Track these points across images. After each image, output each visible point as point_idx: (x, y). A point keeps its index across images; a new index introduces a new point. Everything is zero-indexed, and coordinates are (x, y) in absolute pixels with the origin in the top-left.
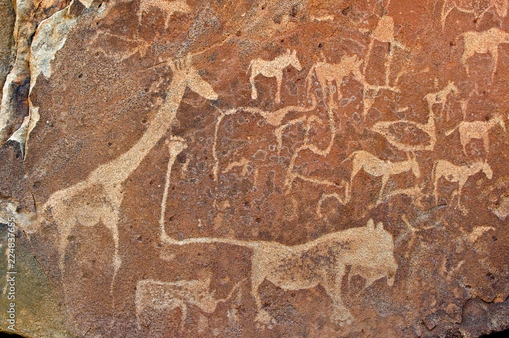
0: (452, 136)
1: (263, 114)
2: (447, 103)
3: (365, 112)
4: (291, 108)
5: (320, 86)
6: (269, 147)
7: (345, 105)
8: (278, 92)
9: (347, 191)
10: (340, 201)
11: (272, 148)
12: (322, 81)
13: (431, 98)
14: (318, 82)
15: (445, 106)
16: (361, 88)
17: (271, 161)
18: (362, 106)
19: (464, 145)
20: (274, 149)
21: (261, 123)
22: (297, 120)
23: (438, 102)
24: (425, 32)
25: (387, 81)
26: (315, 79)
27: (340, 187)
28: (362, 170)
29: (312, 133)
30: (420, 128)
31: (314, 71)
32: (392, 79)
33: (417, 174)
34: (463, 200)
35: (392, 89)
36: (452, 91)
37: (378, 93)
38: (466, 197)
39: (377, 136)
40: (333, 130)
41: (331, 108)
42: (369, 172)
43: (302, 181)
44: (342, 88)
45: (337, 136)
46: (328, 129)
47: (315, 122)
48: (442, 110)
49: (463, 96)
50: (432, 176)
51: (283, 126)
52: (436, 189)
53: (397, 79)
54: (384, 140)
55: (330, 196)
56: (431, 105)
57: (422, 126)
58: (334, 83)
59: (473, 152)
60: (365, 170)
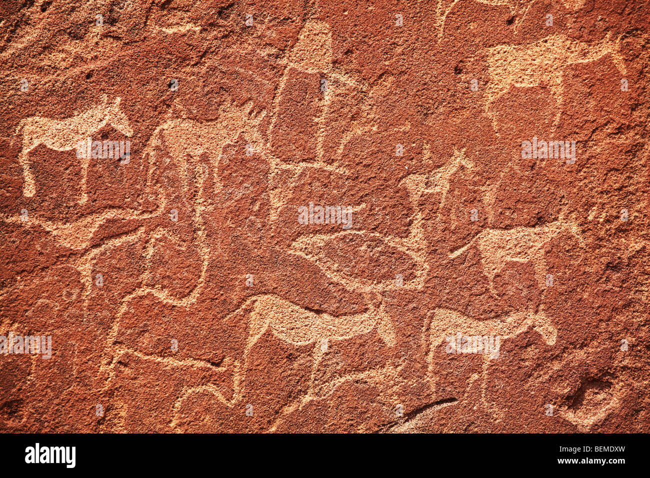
0: (463, 259)
1: (49, 226)
2: (450, 191)
3: (273, 217)
4: (111, 214)
5: (173, 166)
6: (64, 293)
7: (228, 203)
8: (84, 181)
9: (236, 378)
10: (222, 399)
11: (69, 294)
12: (177, 154)
13: (414, 184)
14: (170, 157)
15: (447, 198)
16: (262, 167)
17: (67, 322)
18: (266, 204)
19: (491, 277)
20: (74, 297)
21: (44, 246)
22: (124, 238)
23: (430, 191)
24: (399, 50)
25: (320, 152)
26: (163, 151)
27: (220, 369)
28: (268, 333)
29: (159, 261)
30: (392, 244)
31: (161, 136)
32: (329, 148)
33: (390, 339)
34: (491, 388)
35: (329, 168)
36: (462, 168)
37: (301, 176)
38: (500, 384)
39: (299, 263)
40: (205, 253)
41: (200, 209)
42: (282, 336)
43: (138, 361)
44: (222, 169)
45: (211, 267)
46: (192, 252)
47: (163, 239)
48: (441, 205)
49: (485, 176)
50: (423, 341)
51: (96, 251)
52: (430, 368)
53: (342, 147)
54: (316, 271)
55: (200, 389)
56: (415, 198)
57: (397, 240)
58: (205, 158)
59: (511, 291)
60: (274, 332)
